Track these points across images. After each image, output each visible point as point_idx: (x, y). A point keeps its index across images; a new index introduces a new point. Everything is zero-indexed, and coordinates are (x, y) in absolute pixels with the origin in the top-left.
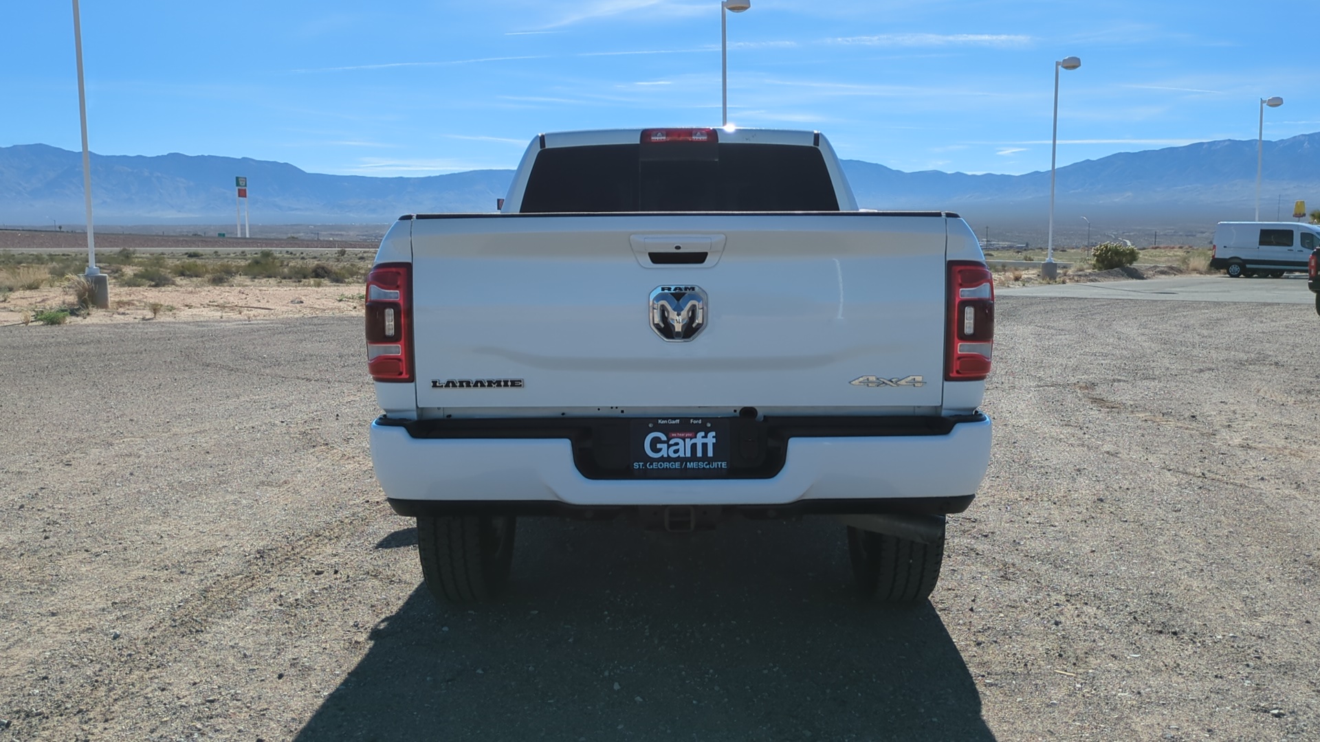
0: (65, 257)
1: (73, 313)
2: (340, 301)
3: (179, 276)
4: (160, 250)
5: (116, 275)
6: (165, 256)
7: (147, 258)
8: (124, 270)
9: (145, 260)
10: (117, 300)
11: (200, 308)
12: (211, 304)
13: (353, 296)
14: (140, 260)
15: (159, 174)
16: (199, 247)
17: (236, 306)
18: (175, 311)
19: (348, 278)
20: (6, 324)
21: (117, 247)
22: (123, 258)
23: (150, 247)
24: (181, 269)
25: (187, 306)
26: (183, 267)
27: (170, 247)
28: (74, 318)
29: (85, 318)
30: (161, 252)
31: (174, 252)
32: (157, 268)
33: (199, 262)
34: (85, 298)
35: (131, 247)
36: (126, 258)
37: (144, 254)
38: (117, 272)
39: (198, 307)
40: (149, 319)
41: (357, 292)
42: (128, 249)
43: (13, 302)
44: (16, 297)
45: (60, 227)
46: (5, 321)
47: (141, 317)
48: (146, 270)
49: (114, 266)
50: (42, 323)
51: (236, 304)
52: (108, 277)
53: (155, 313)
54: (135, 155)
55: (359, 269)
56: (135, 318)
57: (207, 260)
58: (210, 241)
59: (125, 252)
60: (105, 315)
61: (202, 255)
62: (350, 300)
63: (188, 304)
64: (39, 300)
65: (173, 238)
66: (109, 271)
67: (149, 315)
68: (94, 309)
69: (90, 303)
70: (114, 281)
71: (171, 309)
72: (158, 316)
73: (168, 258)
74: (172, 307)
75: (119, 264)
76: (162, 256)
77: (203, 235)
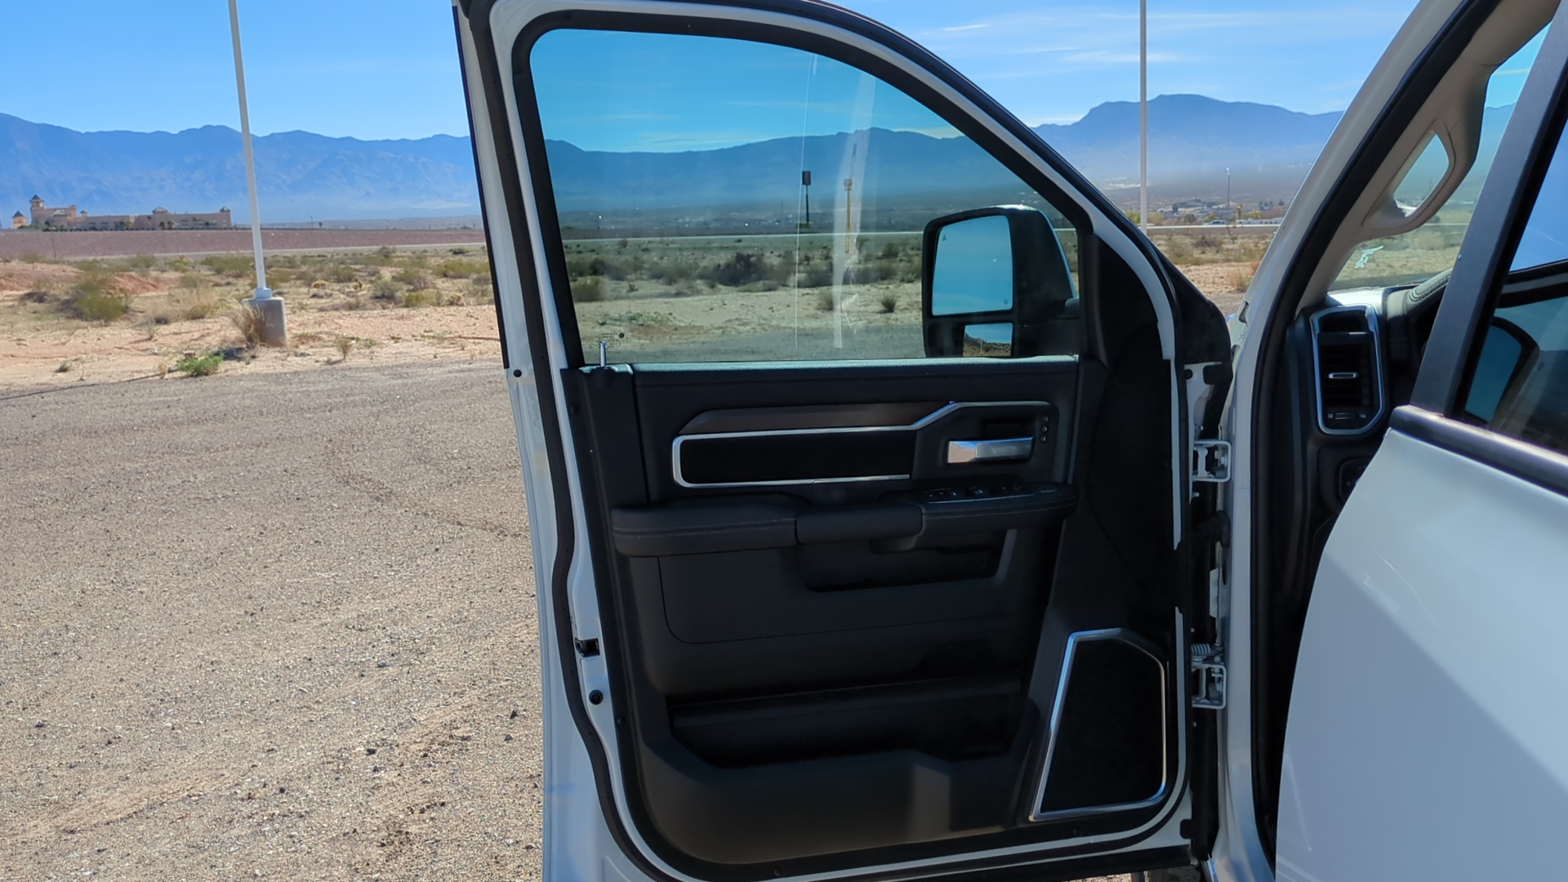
0: (320, 259)
1: (231, 354)
2: (603, 324)
3: (441, 277)
4: (421, 247)
5: (373, 278)
6: (428, 254)
7: (409, 257)
8: (381, 272)
9: (406, 259)
10: (300, 332)
11: (410, 341)
12: (426, 334)
13: (621, 316)
14: (400, 259)
15: (425, 160)
16: (464, 242)
17: (460, 337)
18: (374, 348)
19: (631, 274)
20: (137, 376)
21: (377, 244)
22: (383, 258)
23: (413, 244)
24: (444, 269)
25: (393, 338)
26: (446, 266)
27: (433, 243)
28: (234, 364)
29: (248, 363)
30: (423, 249)
31: (438, 249)
32: (418, 268)
33: (465, 259)
34: (250, 334)
35: (391, 244)
36: (386, 257)
37: (405, 252)
38: (373, 275)
39: (407, 340)
40: (335, 363)
41: (627, 309)
42: (387, 246)
43: (161, 340)
44: (167, 332)
45: (321, 224)
46: (137, 372)
47: (326, 359)
48: (406, 272)
49: (371, 268)
50: (184, 374)
51: (461, 333)
52: (283, 302)
53: (345, 353)
54: (398, 138)
55: (643, 263)
56: (317, 362)
57: (473, 258)
58: (477, 235)
59: (385, 251)
60: (276, 357)
61: (468, 252)
62: (618, 323)
63: (396, 336)
64: (196, 335)
65: (437, 233)
66: (366, 274)
67: (336, 355)
68: (264, 349)
69: (258, 340)
70: (369, 285)
71: (370, 344)
72: (349, 356)
73: (432, 256)
74: (371, 341)
75: (376, 264)
76: (425, 254)
77: (472, 227)
